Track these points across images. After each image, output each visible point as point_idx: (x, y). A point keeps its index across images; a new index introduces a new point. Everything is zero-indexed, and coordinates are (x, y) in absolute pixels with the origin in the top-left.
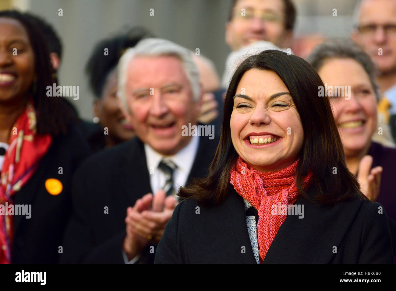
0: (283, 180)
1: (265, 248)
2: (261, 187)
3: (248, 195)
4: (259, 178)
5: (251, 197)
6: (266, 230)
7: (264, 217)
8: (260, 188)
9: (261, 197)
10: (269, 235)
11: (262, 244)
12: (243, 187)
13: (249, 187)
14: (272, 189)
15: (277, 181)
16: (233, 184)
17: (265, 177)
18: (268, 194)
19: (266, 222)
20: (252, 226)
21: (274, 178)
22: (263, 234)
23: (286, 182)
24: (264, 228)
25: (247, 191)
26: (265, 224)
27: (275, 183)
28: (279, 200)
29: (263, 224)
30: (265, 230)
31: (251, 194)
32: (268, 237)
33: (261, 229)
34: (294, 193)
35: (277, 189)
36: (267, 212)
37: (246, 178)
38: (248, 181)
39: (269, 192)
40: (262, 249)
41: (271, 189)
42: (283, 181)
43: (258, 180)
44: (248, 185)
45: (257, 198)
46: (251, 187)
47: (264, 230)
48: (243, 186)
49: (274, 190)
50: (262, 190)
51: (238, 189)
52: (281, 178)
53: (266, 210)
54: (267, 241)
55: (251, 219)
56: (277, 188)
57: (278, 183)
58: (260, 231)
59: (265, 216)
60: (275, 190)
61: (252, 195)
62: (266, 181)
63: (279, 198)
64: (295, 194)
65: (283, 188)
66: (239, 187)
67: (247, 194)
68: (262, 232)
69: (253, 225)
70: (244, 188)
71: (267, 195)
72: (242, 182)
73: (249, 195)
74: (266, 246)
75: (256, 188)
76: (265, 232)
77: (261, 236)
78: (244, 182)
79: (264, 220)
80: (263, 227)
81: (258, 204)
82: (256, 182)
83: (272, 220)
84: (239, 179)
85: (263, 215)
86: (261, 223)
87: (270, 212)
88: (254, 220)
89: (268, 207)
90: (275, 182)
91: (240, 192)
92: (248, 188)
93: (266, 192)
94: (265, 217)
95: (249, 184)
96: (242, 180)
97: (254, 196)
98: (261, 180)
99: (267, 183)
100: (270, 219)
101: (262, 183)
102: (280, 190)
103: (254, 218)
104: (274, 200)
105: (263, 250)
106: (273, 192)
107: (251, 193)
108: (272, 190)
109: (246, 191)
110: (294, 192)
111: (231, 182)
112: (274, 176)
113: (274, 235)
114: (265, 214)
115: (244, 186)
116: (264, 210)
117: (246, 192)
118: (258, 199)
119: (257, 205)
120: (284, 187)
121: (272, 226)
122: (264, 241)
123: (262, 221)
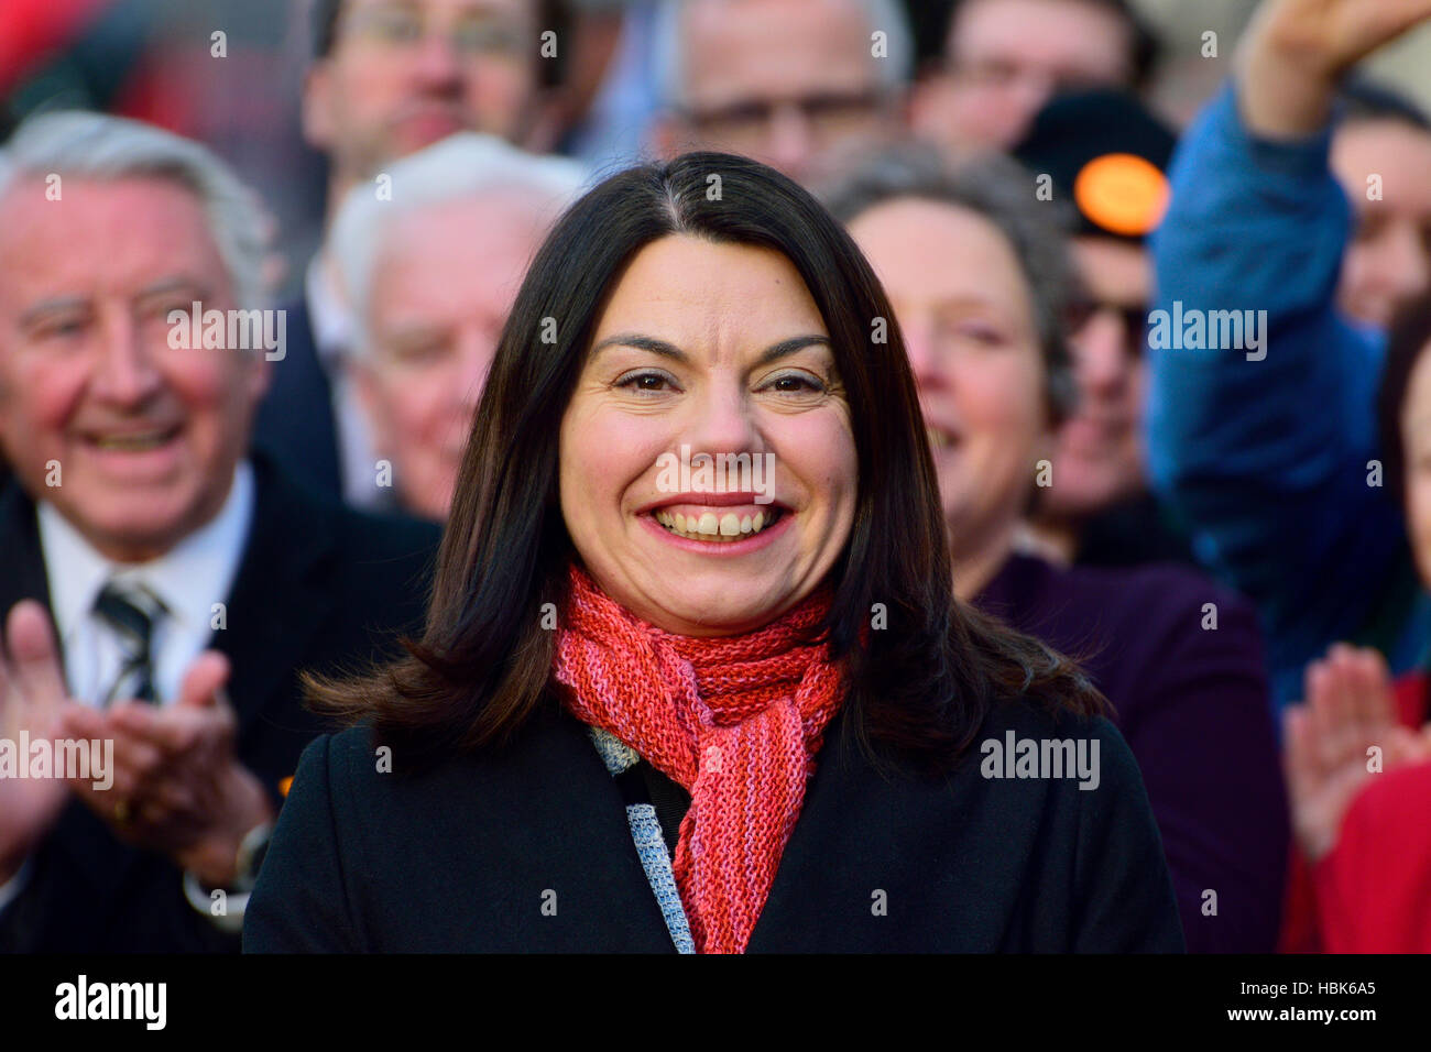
0: (771, 666)
1: (732, 935)
2: (691, 694)
3: (643, 729)
4: (677, 660)
5: (659, 735)
6: (728, 864)
7: (719, 813)
8: (688, 697)
9: (692, 733)
10: (746, 885)
11: (716, 919)
12: (621, 697)
13: (645, 698)
14: (728, 701)
15: (748, 670)
16: (573, 685)
17: (697, 655)
18: (719, 721)
19: (726, 831)
20: (652, 847)
21: (737, 659)
22: (718, 880)
23: (785, 673)
24: (722, 855)
25: (638, 714)
26: (722, 840)
27: (741, 680)
28: (774, 744)
29: (717, 838)
30: (725, 862)
31: (657, 725)
32: (740, 893)
33: (708, 859)
34: (819, 715)
35: (746, 701)
36: (728, 791)
37: (632, 662)
38: (638, 672)
39: (720, 715)
40: (717, 938)
41: (728, 703)
42: (769, 670)
43: (673, 668)
44: (640, 686)
45: (684, 739)
46: (656, 697)
47: (720, 865)
48: (619, 693)
49: (737, 706)
50: (695, 706)
51: (595, 705)
52: (764, 657)
53: (723, 786)
54: (739, 908)
55: (639, 815)
56: (745, 697)
57: (752, 679)
58: (703, 865)
59: (721, 807)
60: (742, 704)
61: (663, 727)
62: (705, 672)
63: (770, 739)
64: (822, 716)
65: (767, 695)
66: (601, 695)
67: (641, 723)
68: (712, 872)
69: (652, 844)
70: (624, 702)
71: (713, 724)
72: (615, 676)
73: (646, 727)
74: (733, 928)
75: (675, 701)
76: (728, 871)
77: (711, 887)
78: (623, 677)
79: (717, 823)
80: (714, 850)
81: (690, 765)
82: (670, 676)
83: (752, 824)
84: (599, 663)
85: (712, 803)
86: (706, 837)
87: (742, 792)
88: (655, 822)
89: (730, 771)
90: (739, 674)
91: (606, 714)
92: (641, 700)
93: (707, 714)
94: (724, 812)
95: (645, 685)
96: (613, 670)
97: (672, 732)
98: (687, 667)
99: (709, 679)
100: (744, 822)
101: (691, 679)
102: (758, 705)
103: (653, 813)
104: (754, 747)
105: (721, 943)
106: (733, 713)
107: (659, 722)
108: (731, 707)
109: (635, 711)
110: (818, 711)
111: (560, 676)
112: (737, 652)
113: (764, 887)
114: (720, 800)
115: (625, 693)
116: (717, 784)
117: (634, 717)
118: (688, 745)
119: (685, 768)
120: (771, 691)
121: (752, 849)
122: (724, 905)
123: (710, 829)
